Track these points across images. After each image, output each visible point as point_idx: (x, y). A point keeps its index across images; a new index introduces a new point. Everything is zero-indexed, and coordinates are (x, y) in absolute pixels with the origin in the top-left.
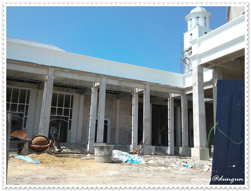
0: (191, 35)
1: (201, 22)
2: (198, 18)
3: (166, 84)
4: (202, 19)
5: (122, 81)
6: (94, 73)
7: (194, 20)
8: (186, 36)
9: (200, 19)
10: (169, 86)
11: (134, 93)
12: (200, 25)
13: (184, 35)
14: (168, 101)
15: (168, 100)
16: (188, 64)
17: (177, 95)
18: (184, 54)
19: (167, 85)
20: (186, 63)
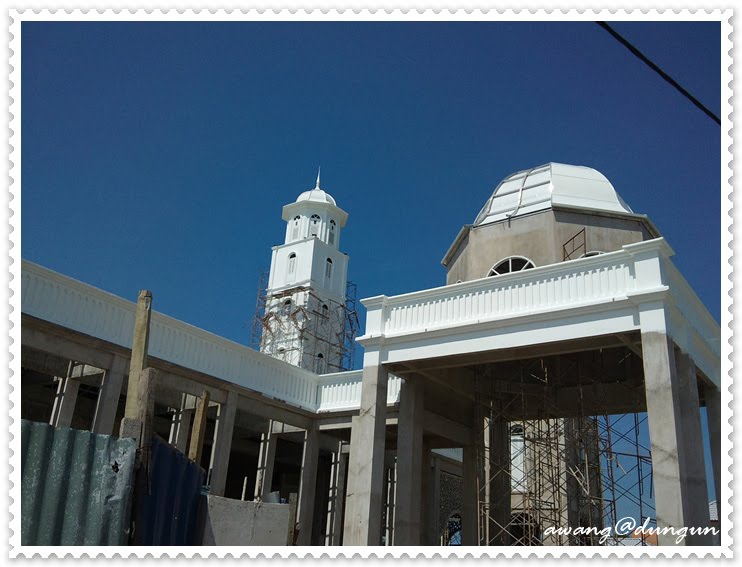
0: (293, 256)
1: (321, 229)
2: (315, 219)
3: (278, 397)
4: (325, 224)
5: (169, 373)
6: (95, 339)
7: (304, 221)
8: (279, 256)
9: (319, 224)
10: (284, 402)
11: (178, 410)
12: (319, 236)
13: (274, 252)
14: (262, 444)
15: (263, 438)
16: (273, 331)
17: (290, 429)
18: (265, 301)
19: (279, 400)
20: (268, 328)
